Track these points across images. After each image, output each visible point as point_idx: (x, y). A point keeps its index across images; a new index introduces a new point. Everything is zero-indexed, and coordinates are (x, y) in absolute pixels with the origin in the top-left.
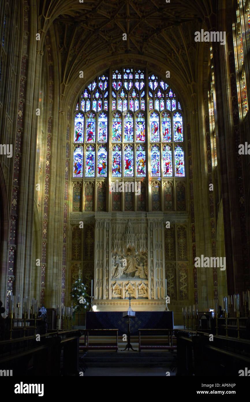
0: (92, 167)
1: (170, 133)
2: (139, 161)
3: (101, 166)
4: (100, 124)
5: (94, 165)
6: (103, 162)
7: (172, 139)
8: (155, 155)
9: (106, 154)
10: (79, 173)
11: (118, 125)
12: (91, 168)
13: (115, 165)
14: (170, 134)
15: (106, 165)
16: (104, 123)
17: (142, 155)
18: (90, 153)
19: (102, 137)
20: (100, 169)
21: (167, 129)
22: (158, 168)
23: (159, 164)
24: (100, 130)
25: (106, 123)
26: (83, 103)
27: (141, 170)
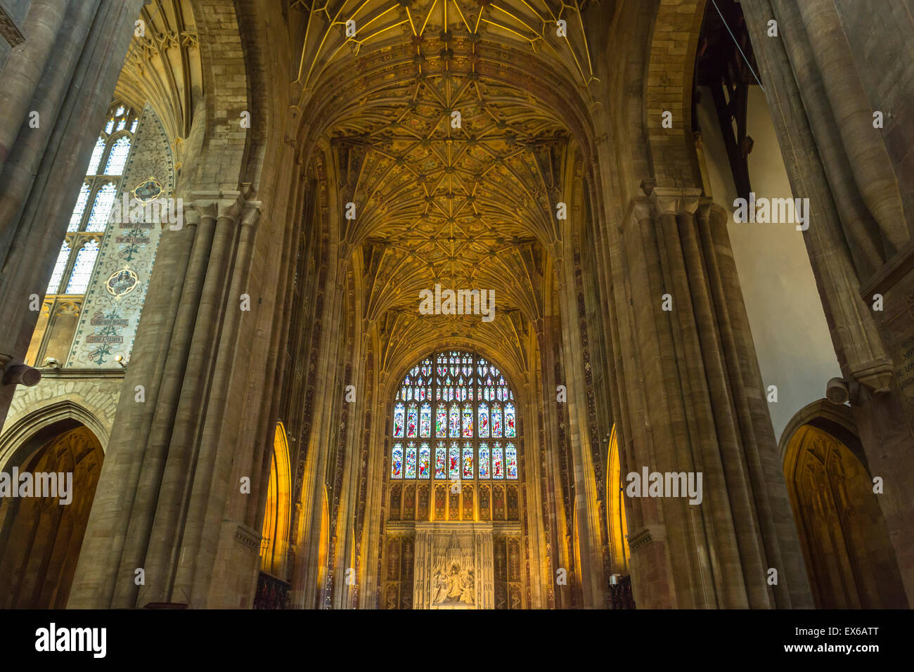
0: (413, 466)
1: (501, 427)
2: (465, 460)
3: (423, 465)
4: (423, 416)
5: (415, 464)
6: (426, 460)
7: (503, 433)
8: (484, 453)
9: (429, 451)
10: (398, 473)
11: (443, 417)
12: (412, 468)
13: (439, 465)
14: (501, 429)
15: (428, 464)
16: (427, 415)
17: (469, 453)
18: (411, 450)
19: (425, 432)
20: (422, 469)
21: (498, 423)
22: (487, 468)
23: (488, 463)
24: (423, 422)
25: (430, 415)
26: (404, 392)
27: (468, 470)
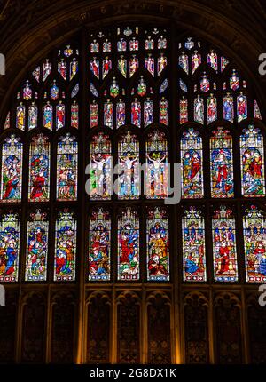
0: (41, 258)
1: (230, 177)
2: (152, 243)
3: (62, 255)
4: (62, 159)
6: (68, 245)
8: (193, 230)
9: (74, 227)
10: (10, 271)
12: (38, 260)
13: (96, 253)
14: (230, 180)
15: (73, 253)
16: (69, 156)
17: (160, 230)
18: (38, 226)
19: (66, 189)
20: (61, 263)
21: (224, 168)
22: (201, 259)
23: (202, 250)
24: (62, 172)
25: (75, 158)
27: (159, 264)
